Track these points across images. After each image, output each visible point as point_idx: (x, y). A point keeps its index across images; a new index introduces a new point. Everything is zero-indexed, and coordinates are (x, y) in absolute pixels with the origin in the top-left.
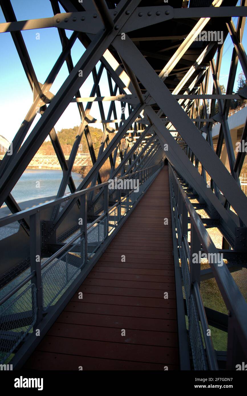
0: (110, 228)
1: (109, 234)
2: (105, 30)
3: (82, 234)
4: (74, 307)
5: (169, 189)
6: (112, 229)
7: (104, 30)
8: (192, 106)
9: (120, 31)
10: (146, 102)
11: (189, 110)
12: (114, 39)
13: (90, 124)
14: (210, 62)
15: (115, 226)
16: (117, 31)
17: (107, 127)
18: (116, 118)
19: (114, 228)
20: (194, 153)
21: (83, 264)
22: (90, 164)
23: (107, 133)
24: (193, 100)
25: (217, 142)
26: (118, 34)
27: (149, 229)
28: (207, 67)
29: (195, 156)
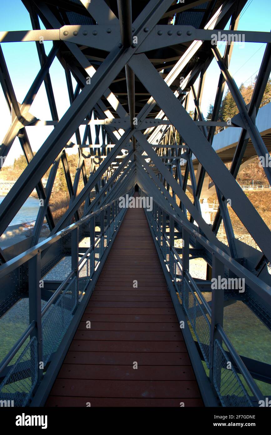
0: (96, 262)
1: (96, 269)
2: (122, 48)
3: (74, 272)
4: (75, 357)
5: (146, 217)
6: (98, 263)
7: (120, 47)
8: (168, 131)
9: (137, 49)
10: (136, 128)
11: (165, 135)
12: (131, 58)
13: (67, 148)
14: (191, 87)
15: (99, 260)
16: (134, 49)
17: (82, 152)
18: (91, 143)
19: (99, 262)
20: (166, 179)
21: (75, 305)
22: (56, 190)
23: (82, 158)
24: (170, 126)
25: (185, 169)
26: (135, 53)
27: (135, 262)
28: (187, 92)
29: (167, 182)
